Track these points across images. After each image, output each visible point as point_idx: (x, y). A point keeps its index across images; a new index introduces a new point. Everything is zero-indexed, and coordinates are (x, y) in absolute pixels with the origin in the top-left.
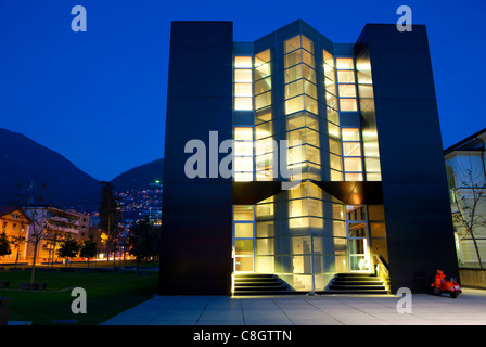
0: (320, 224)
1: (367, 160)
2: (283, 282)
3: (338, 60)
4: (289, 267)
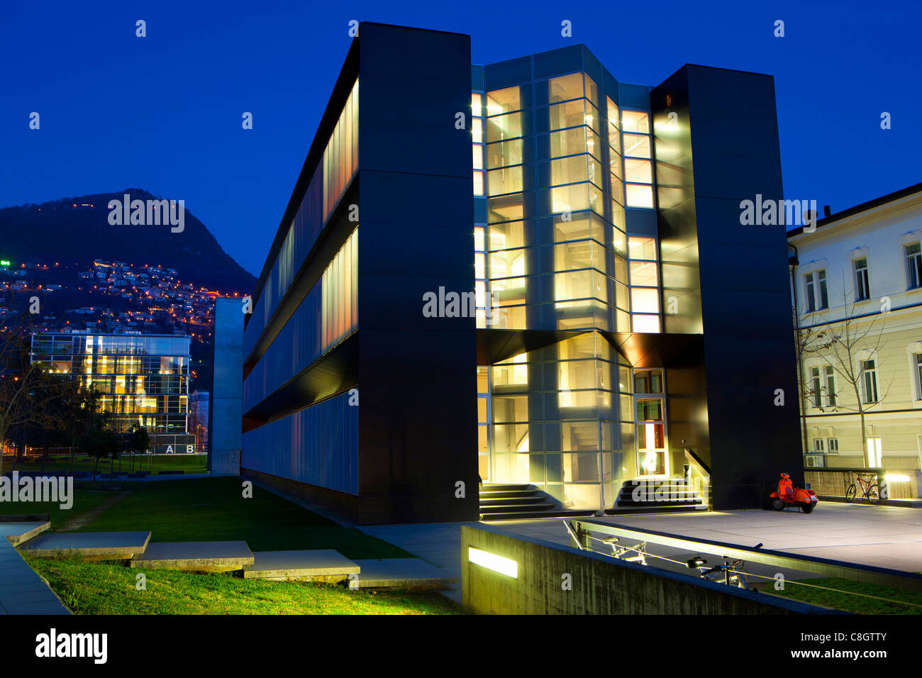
0: (606, 401)
1: (666, 293)
2: (548, 496)
3: (625, 113)
4: (556, 471)
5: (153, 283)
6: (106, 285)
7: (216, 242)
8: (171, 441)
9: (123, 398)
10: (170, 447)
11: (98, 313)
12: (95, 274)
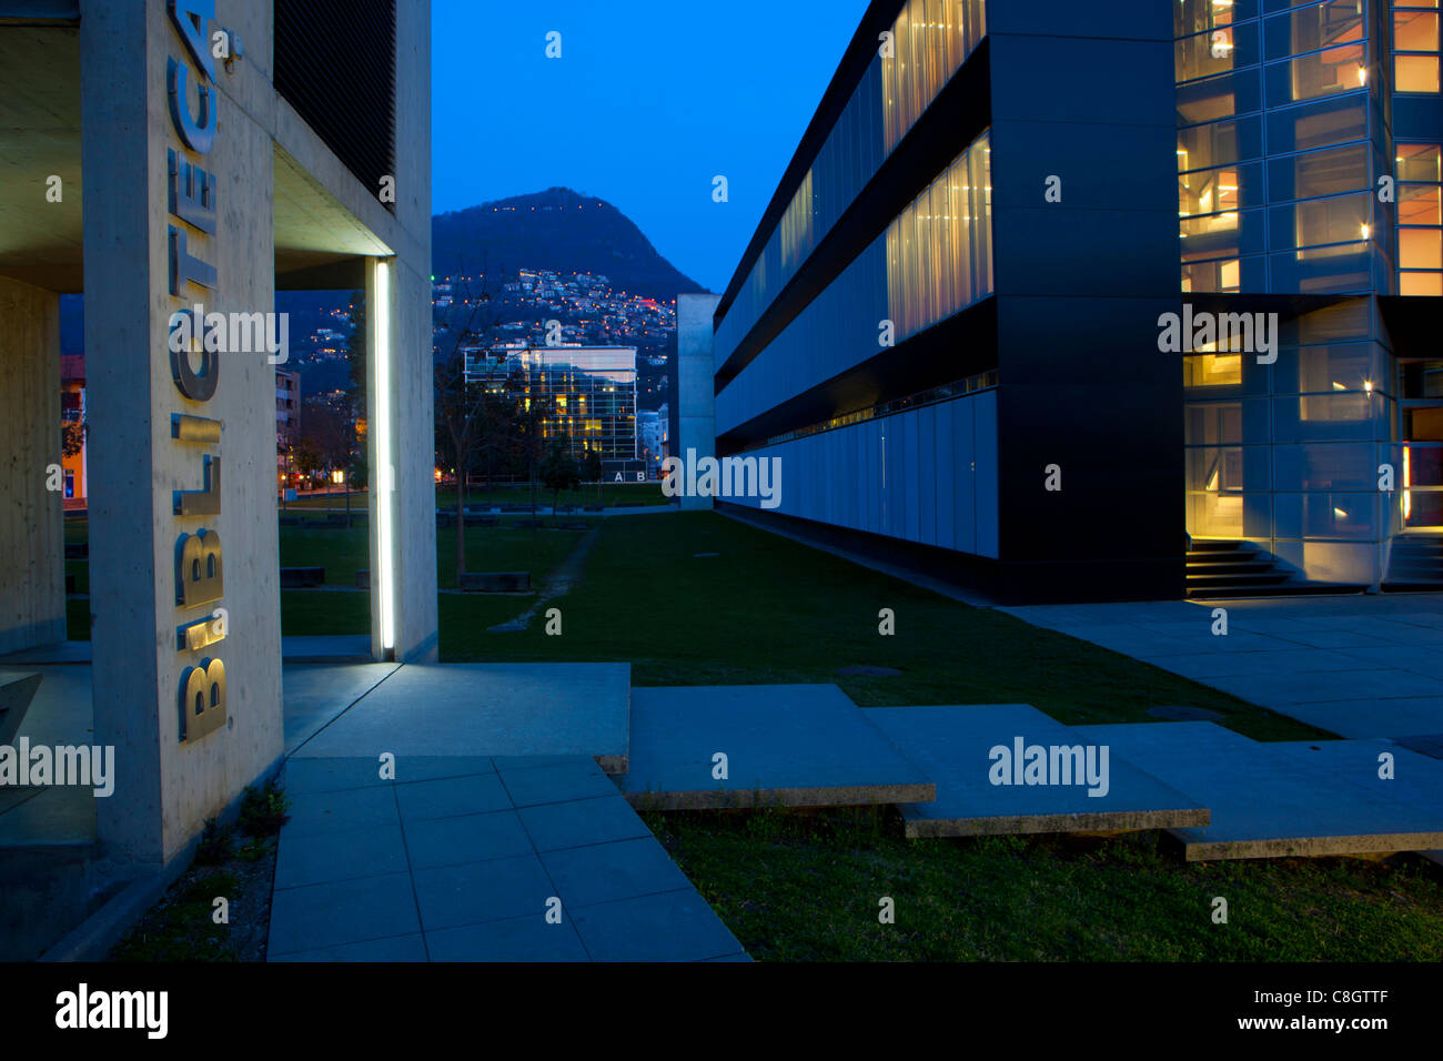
5: (583, 294)
6: (535, 297)
7: (649, 244)
8: (619, 467)
9: (565, 419)
10: (619, 474)
11: (527, 328)
12: (521, 286)
